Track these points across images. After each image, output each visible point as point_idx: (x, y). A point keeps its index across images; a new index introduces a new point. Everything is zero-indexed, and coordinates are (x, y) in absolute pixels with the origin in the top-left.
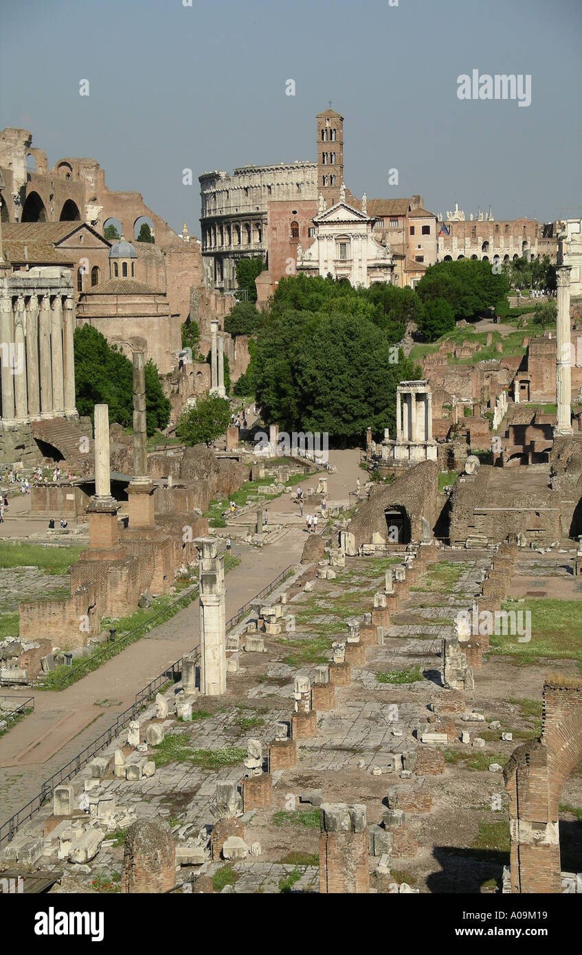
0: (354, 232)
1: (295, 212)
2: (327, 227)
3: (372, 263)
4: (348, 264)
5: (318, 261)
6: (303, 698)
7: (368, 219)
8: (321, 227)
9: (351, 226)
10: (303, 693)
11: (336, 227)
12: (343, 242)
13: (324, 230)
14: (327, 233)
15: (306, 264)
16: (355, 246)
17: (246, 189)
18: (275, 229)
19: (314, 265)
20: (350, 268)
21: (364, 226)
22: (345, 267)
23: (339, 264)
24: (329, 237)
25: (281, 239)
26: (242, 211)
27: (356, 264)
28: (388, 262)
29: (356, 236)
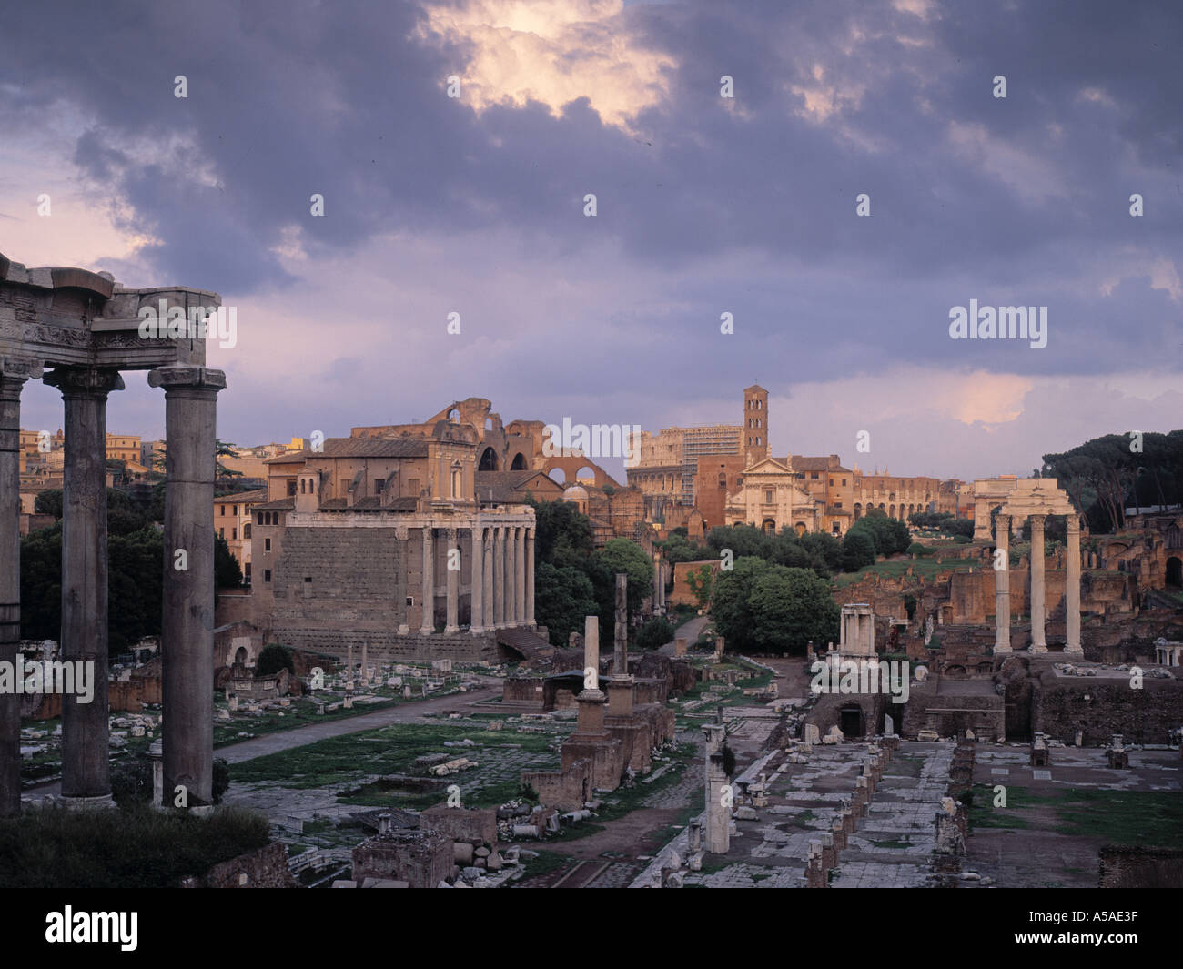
0: (779, 482)
1: (723, 466)
2: (755, 478)
3: (796, 507)
4: (773, 508)
5: (745, 505)
7: (793, 472)
8: (748, 478)
9: (778, 478)
11: (762, 478)
12: (769, 491)
13: (750, 480)
14: (755, 483)
15: (734, 506)
16: (779, 494)
17: (670, 447)
18: (704, 479)
19: (742, 507)
20: (776, 511)
21: (790, 478)
22: (771, 511)
23: (765, 508)
24: (756, 486)
25: (710, 486)
26: (665, 464)
27: (781, 508)
28: (811, 507)
29: (782, 486)
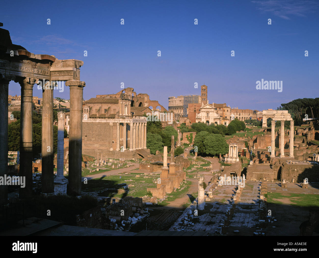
0: (210, 111)
1: (195, 106)
2: (204, 109)
3: (215, 118)
4: (209, 118)
5: (201, 117)
6: (229, 211)
7: (214, 108)
8: (202, 109)
9: (210, 109)
10: (229, 210)
11: (206, 109)
12: (208, 113)
13: (203, 110)
14: (204, 111)
15: (198, 117)
16: (210, 114)
17: (180, 100)
18: (190, 109)
19: (200, 117)
20: (209, 119)
21: (213, 109)
22: (208, 118)
23: (207, 118)
24: (204, 112)
25: (192, 111)
26: (179, 105)
27: (211, 118)
28: (219, 118)
29: (211, 112)
